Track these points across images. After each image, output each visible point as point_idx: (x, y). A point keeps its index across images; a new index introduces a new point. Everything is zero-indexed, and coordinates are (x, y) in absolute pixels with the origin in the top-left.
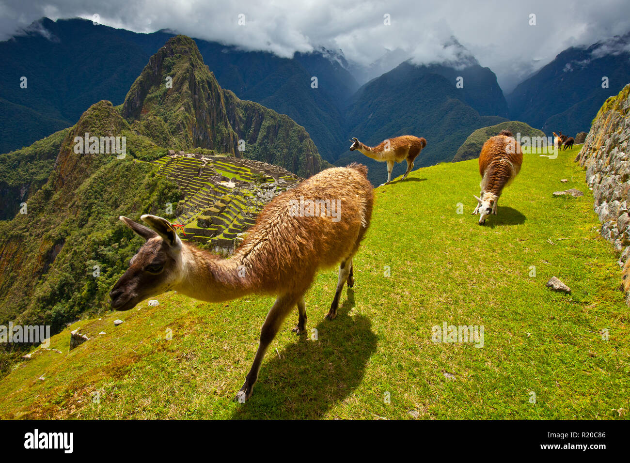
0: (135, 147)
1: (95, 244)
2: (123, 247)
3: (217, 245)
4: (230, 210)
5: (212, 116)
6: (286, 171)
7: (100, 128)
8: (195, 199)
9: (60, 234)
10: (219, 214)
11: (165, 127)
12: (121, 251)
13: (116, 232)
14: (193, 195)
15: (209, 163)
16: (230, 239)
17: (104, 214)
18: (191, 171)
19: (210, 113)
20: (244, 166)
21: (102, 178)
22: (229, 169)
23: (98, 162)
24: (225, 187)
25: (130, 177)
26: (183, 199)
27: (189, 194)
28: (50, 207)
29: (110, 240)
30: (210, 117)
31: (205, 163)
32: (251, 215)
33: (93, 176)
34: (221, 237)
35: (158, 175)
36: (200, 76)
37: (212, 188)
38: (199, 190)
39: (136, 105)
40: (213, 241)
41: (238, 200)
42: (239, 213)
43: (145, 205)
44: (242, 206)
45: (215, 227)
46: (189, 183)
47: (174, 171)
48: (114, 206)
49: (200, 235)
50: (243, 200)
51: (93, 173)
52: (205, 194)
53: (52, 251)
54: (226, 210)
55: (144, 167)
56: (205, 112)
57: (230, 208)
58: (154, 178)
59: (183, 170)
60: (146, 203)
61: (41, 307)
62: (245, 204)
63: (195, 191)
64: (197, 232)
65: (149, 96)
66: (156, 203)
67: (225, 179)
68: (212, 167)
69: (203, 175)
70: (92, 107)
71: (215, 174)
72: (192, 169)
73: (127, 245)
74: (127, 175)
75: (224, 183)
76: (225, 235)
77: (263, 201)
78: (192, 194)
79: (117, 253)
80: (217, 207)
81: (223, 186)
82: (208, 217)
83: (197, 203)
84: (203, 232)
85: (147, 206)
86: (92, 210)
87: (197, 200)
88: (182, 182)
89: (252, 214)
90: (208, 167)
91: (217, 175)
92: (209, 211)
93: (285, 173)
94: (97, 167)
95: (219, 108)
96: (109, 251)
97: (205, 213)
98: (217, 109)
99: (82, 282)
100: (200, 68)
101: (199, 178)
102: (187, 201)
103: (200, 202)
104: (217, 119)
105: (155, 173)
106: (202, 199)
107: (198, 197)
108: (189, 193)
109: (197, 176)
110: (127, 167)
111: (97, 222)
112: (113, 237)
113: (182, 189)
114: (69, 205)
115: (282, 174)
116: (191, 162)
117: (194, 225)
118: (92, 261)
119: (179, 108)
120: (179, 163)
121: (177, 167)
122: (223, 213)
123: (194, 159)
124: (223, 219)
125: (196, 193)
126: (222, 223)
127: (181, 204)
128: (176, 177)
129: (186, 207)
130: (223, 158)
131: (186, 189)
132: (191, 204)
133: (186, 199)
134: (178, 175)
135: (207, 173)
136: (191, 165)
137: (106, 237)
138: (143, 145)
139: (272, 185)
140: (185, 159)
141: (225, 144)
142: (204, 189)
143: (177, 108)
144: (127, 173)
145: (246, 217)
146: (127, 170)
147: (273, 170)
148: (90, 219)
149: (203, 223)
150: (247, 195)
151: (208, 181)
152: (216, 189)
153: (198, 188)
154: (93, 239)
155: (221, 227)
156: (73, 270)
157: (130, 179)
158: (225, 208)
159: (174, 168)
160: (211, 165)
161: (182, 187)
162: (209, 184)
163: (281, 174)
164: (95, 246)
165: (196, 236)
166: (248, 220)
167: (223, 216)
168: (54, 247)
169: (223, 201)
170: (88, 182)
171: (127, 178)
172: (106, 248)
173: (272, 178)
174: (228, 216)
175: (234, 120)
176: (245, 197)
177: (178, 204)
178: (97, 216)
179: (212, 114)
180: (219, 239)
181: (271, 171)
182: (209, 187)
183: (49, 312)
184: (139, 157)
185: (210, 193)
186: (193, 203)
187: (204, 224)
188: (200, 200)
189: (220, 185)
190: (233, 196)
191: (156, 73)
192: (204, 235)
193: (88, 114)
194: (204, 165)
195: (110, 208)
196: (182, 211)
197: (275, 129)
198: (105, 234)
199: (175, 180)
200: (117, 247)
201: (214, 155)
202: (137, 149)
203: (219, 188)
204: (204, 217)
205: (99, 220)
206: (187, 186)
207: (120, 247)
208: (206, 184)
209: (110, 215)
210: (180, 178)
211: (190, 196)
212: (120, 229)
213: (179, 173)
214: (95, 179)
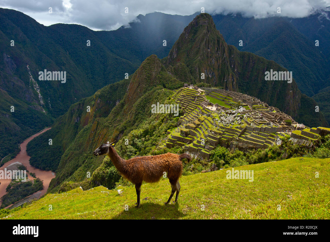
0: (166, 82)
1: (133, 137)
2: (147, 141)
3: (188, 150)
4: (202, 127)
6: (259, 101)
7: (149, 70)
8: (189, 116)
9: (122, 128)
10: (195, 129)
11: (186, 69)
12: (146, 143)
13: (145, 131)
14: (189, 113)
15: (202, 93)
16: (196, 148)
17: (144, 119)
18: (190, 98)
19: (217, 61)
20: (229, 96)
21: (146, 98)
22: (218, 97)
23: (146, 89)
24: (209, 110)
25: (159, 99)
26: (183, 115)
27: (187, 113)
28: (122, 112)
29: (141, 135)
30: (217, 63)
31: (199, 93)
32: (213, 133)
33: (142, 97)
34: (191, 145)
35: (172, 99)
37: (201, 110)
38: (193, 110)
39: (174, 57)
40: (186, 147)
41: (209, 121)
42: (207, 130)
43: (162, 117)
44: (210, 125)
45: (191, 138)
46: (188, 105)
47: (180, 97)
48: (149, 115)
49: (180, 142)
50: (212, 121)
51: (142, 95)
52: (196, 113)
53: (118, 137)
54: (200, 126)
55: (167, 93)
56: (214, 60)
57: (202, 125)
58: (170, 100)
59: (186, 97)
61: (105, 167)
62: (212, 124)
63: (191, 111)
64: (179, 139)
65: (181, 51)
66: (168, 116)
67: (210, 104)
68: (204, 96)
69: (197, 100)
70: (148, 58)
71: (205, 100)
72: (191, 96)
73: (149, 140)
74: (158, 98)
75: (210, 107)
76: (194, 145)
77: (224, 123)
78: (189, 112)
79: (143, 144)
80: (194, 124)
81: (208, 109)
82: (188, 130)
83: (191, 119)
84: (183, 140)
85: (163, 117)
86: (138, 117)
87: (191, 117)
88: (184, 104)
89: (214, 132)
90: (201, 96)
91: (206, 102)
92: (189, 126)
93: (257, 103)
94: (145, 92)
95: (224, 57)
96: (140, 142)
97: (187, 127)
98: (222, 57)
99: (124, 157)
101: (194, 102)
102: (185, 117)
103: (192, 118)
104: (222, 64)
105: (171, 98)
106: (194, 116)
107: (192, 115)
108: (187, 111)
109: (194, 101)
110: (159, 93)
112: (143, 134)
113: (183, 109)
114: (129, 112)
115: (256, 103)
116: (191, 92)
117: (178, 135)
118: (130, 146)
119: (198, 57)
120: (184, 92)
121: (182, 94)
122: (197, 129)
123: (193, 90)
124: (197, 133)
125: (191, 112)
126: (195, 135)
127: (181, 118)
128: (181, 101)
129: (184, 121)
130: (216, 90)
131: (185, 109)
132: (187, 119)
133: (185, 115)
134: (182, 100)
135: (200, 99)
136: (191, 94)
137: (139, 133)
138: (171, 80)
139: (234, 112)
140: (188, 90)
141: (226, 81)
142: (196, 110)
143: (197, 57)
144: (158, 96)
145: (209, 133)
146: (158, 95)
147: (249, 100)
148: (137, 121)
149: (184, 133)
150: (215, 118)
151: (199, 105)
152: (204, 111)
153: (192, 109)
154: (133, 133)
155: (194, 138)
156: (121, 149)
157: (159, 100)
158: (199, 125)
159: (181, 95)
160: (204, 94)
161: (183, 107)
162: (200, 107)
163: (254, 103)
164: (133, 138)
165: (178, 142)
166: (210, 136)
167: (197, 131)
168: (119, 135)
169: (199, 120)
170: (140, 100)
171: (157, 100)
172: (138, 140)
173: (247, 106)
174: (200, 131)
175: (234, 65)
176: (213, 119)
177: (180, 118)
178: (140, 120)
179: (218, 61)
180: (189, 147)
181: (247, 101)
182: (199, 109)
183: (107, 170)
184: (167, 87)
185: (199, 113)
186: (188, 119)
187: (184, 135)
188: (192, 117)
189: (206, 108)
190: (206, 117)
191: (187, 38)
192: (183, 142)
193: (144, 62)
194: (199, 94)
195: (147, 116)
196: (181, 123)
197: (264, 70)
198: (139, 132)
199: (180, 103)
200: (144, 140)
201: (211, 88)
202: (167, 82)
203: (206, 110)
204: (185, 130)
205: (141, 123)
206: (187, 107)
207: (145, 140)
208: (198, 107)
209: (147, 120)
211: (187, 114)
212: (147, 130)
213: (183, 99)
214: (142, 99)
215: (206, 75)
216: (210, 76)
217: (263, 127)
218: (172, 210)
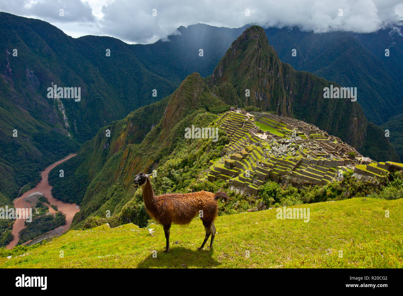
0: (210, 104)
1: (170, 167)
2: (185, 172)
3: (233, 184)
4: (250, 158)
5: (271, 83)
6: (318, 129)
7: (190, 90)
8: (236, 145)
9: (157, 156)
10: (241, 160)
11: (233, 91)
12: (184, 174)
13: (184, 161)
14: (235, 142)
15: (251, 118)
16: (243, 182)
17: (182, 147)
18: (237, 124)
19: (270, 81)
20: (282, 123)
21: (186, 123)
22: (270, 124)
23: (185, 112)
24: (259, 138)
25: (201, 124)
26: (228, 143)
27: (233, 141)
28: (158, 139)
29: (179, 166)
30: (270, 84)
31: (248, 118)
32: (262, 165)
33: (181, 121)
34: (237, 179)
35: (216, 124)
37: (249, 138)
38: (240, 138)
39: (219, 75)
40: (230, 181)
41: (259, 152)
42: (255, 161)
43: (204, 145)
44: (259, 156)
45: (236, 170)
46: (234, 132)
47: (226, 123)
48: (189, 143)
49: (224, 174)
50: (261, 151)
52: (244, 142)
53: (152, 167)
54: (247, 157)
55: (210, 118)
56: (265, 80)
57: (250, 156)
59: (232, 122)
60: (205, 144)
61: (136, 201)
62: (262, 154)
63: (237, 139)
64: (223, 171)
65: (228, 69)
66: (211, 145)
67: (261, 132)
68: (253, 122)
69: (245, 127)
70: (188, 77)
71: (254, 127)
72: (238, 121)
73: (188, 171)
75: (259, 135)
76: (240, 179)
77: (276, 154)
78: (235, 140)
79: (181, 175)
80: (241, 154)
81: (257, 137)
82: (233, 161)
83: (237, 148)
84: (227, 172)
85: (205, 145)
86: (176, 144)
87: (237, 146)
88: (229, 131)
89: (264, 164)
90: (250, 122)
91: (256, 128)
92: (235, 156)
93: (315, 131)
94: (185, 116)
95: (277, 77)
96: (177, 173)
97: (232, 158)
98: (276, 77)
99: (159, 190)
101: (241, 129)
102: (230, 145)
103: (239, 147)
104: (275, 85)
105: (215, 123)
106: (241, 145)
107: (238, 143)
108: (233, 139)
109: (241, 127)
110: (200, 117)
111: (178, 152)
112: (181, 164)
113: (229, 136)
114: (166, 139)
115: (313, 131)
116: (238, 117)
117: (222, 166)
118: (166, 178)
120: (230, 117)
121: (228, 120)
122: (244, 160)
123: (241, 114)
124: (244, 165)
125: (238, 140)
126: (241, 167)
127: (226, 147)
128: (226, 127)
129: (229, 150)
130: (268, 115)
131: (231, 136)
132: (233, 149)
133: (230, 144)
134: (228, 126)
135: (248, 125)
136: (238, 119)
137: (177, 163)
138: (215, 103)
140: (235, 114)
141: (279, 104)
142: (244, 138)
143: (246, 77)
144: (200, 121)
145: (258, 165)
146: (200, 119)
147: (306, 127)
148: (175, 149)
149: (228, 165)
150: (266, 147)
151: (248, 132)
152: (252, 139)
153: (239, 136)
154: (169, 163)
155: (240, 170)
156: (156, 181)
158: (246, 155)
159: (226, 120)
160: (253, 120)
161: (229, 135)
162: (248, 134)
163: (312, 131)
164: (170, 168)
165: (221, 175)
166: (259, 168)
167: (244, 162)
168: (153, 164)
169: (247, 150)
170: (179, 124)
171: (199, 125)
172: (175, 170)
173: (303, 134)
174: (247, 162)
175: (290, 87)
176: (263, 149)
177: (224, 147)
178: (178, 148)
179: (271, 81)
180: (234, 180)
181: (304, 128)
182: (247, 137)
183: (139, 205)
184: (211, 111)
185: (247, 142)
186: (234, 148)
187: (229, 166)
188: (239, 146)
189: (255, 136)
190: (255, 146)
191: (234, 54)
192: (228, 175)
193: (185, 81)
194: (247, 120)
195: (186, 143)
196: (226, 153)
198: (177, 161)
199: (225, 129)
200: (182, 171)
201: (261, 112)
202: (210, 105)
203: (254, 139)
204: (230, 161)
205: (179, 151)
206: (233, 134)
207: (184, 172)
208: (246, 134)
209: (186, 148)
210: (229, 128)
211: (233, 142)
212: (186, 159)
213: (229, 124)
214: (182, 123)
215: (257, 97)
216: (261, 99)
217: (321, 160)
218: (205, 257)
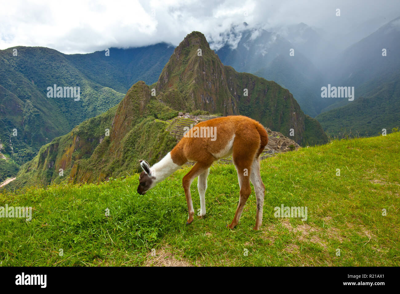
0: (158, 111)
7: (137, 99)
9: (109, 170)
11: (180, 96)
17: (134, 157)
21: (135, 133)
23: (134, 122)
25: (151, 132)
28: (108, 151)
30: (215, 86)
31: (196, 122)
33: (131, 131)
36: (207, 58)
39: (165, 82)
48: (141, 152)
51: (131, 129)
55: (160, 125)
56: (210, 83)
58: (164, 133)
59: (181, 128)
60: (157, 151)
65: (173, 75)
70: (134, 85)
74: (149, 131)
86: (128, 155)
94: (134, 125)
95: (221, 80)
98: (219, 80)
100: (207, 52)
104: (220, 87)
105: (165, 130)
110: (150, 125)
111: (130, 163)
114: (117, 151)
116: (186, 122)
119: (192, 81)
123: (189, 119)
128: (176, 133)
138: (163, 110)
140: (183, 119)
141: (225, 106)
143: (191, 81)
144: (149, 129)
146: (149, 127)
148: (127, 160)
157: (151, 133)
159: (175, 126)
170: (128, 134)
171: (149, 133)
175: (234, 88)
178: (130, 159)
179: (215, 84)
184: (159, 118)
191: (178, 59)
193: (131, 91)
195: (138, 153)
197: (265, 92)
199: (175, 135)
201: (209, 115)
205: (131, 161)
209: (138, 158)
210: (178, 134)
213: (178, 130)
214: (131, 133)
215: (203, 101)
216: (207, 102)
